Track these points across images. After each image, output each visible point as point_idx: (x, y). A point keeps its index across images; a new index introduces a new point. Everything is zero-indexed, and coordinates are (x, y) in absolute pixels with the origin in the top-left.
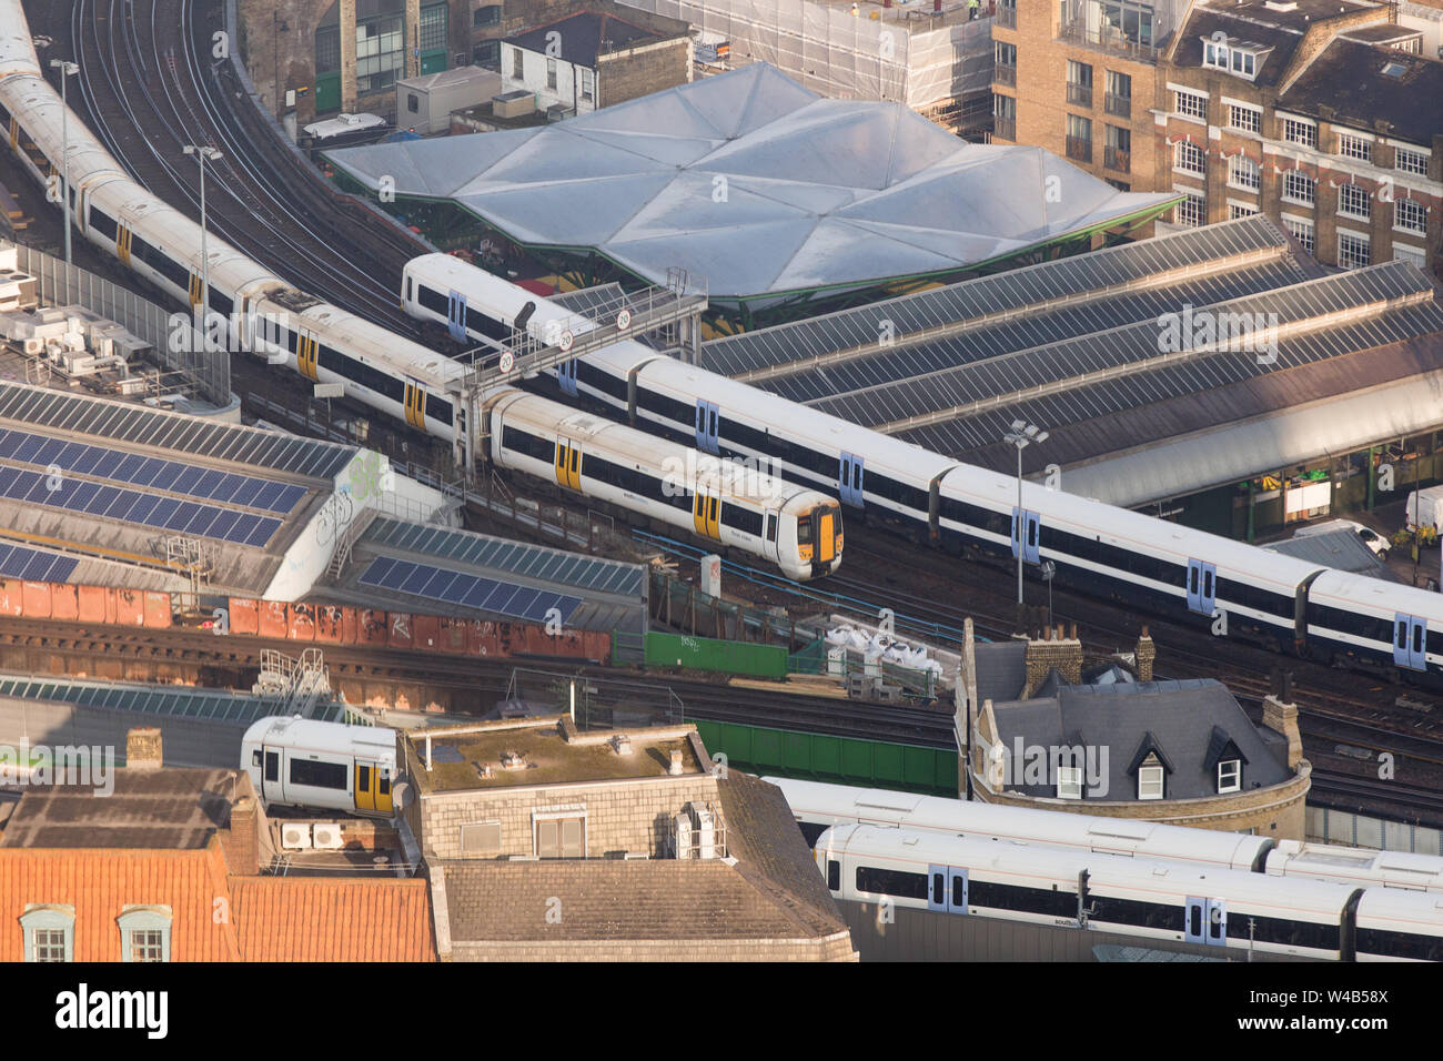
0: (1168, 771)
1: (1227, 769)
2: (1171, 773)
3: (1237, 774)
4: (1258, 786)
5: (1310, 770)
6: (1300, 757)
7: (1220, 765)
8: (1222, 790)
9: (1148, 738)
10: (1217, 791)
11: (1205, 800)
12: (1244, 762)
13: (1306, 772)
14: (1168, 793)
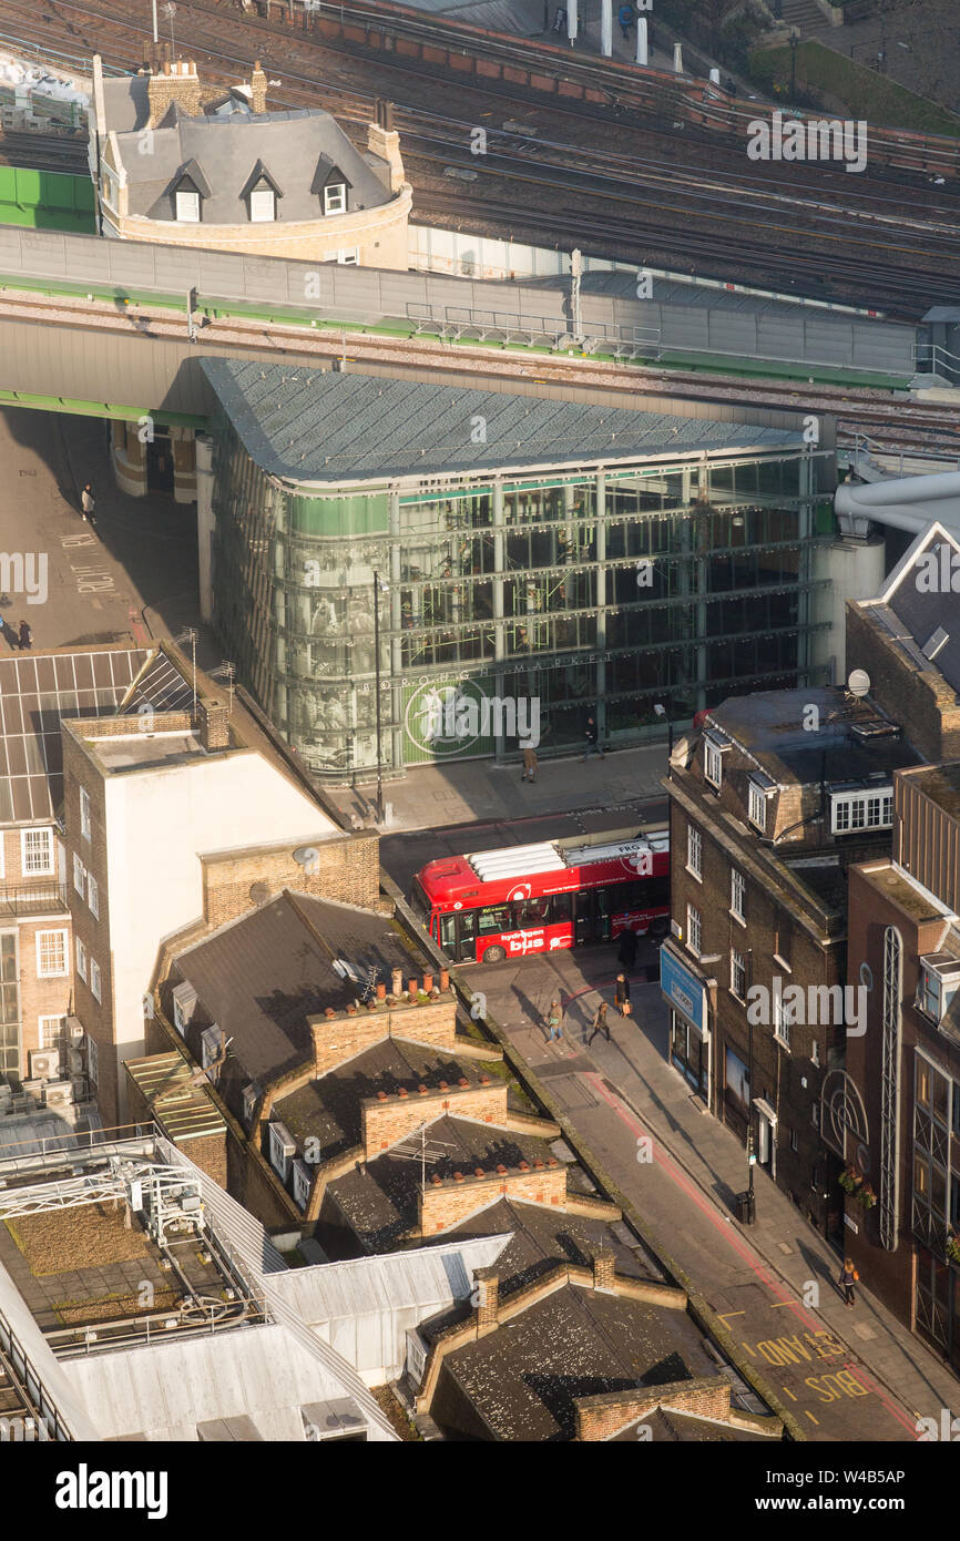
0: (278, 195)
1: (334, 192)
2: (280, 197)
3: (342, 198)
4: (362, 208)
5: (411, 192)
6: (403, 180)
7: (326, 189)
8: (327, 213)
9: (259, 165)
10: (323, 214)
11: (312, 222)
12: (349, 186)
13: (408, 194)
14: (279, 215)
